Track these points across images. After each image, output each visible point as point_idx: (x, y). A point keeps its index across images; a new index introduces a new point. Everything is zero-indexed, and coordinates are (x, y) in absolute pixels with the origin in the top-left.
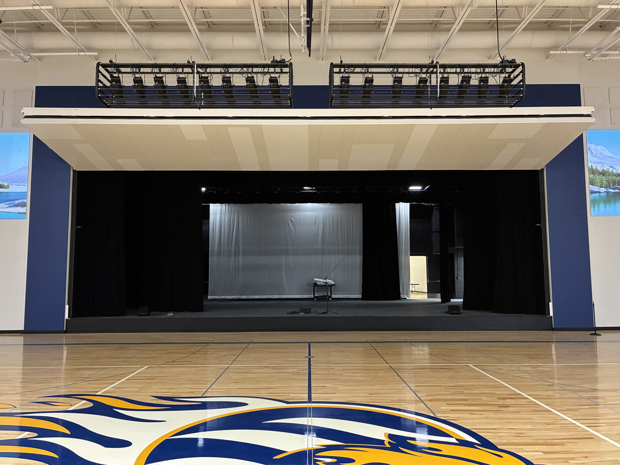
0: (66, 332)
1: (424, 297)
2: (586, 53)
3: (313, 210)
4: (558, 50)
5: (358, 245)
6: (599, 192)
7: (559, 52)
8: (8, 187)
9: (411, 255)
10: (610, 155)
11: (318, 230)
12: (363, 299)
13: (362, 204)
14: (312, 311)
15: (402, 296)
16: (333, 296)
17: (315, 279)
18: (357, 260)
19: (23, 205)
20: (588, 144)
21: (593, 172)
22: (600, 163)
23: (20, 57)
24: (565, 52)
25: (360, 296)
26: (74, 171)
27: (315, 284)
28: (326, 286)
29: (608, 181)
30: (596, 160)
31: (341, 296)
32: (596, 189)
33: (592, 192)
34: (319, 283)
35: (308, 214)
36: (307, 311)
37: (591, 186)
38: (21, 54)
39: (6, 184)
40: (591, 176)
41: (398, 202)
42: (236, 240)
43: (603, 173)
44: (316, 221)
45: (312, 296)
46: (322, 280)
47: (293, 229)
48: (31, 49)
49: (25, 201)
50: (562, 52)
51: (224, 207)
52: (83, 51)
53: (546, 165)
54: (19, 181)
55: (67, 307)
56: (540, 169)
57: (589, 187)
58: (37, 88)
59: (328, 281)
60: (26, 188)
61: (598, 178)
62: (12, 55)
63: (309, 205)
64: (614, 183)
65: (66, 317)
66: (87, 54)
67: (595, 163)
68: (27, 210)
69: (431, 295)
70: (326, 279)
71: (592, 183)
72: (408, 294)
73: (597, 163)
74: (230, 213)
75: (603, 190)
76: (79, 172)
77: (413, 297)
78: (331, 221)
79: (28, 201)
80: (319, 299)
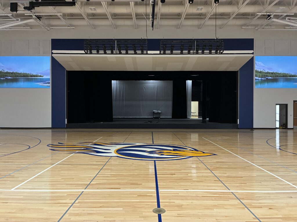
0: (66, 128)
1: (197, 118)
2: (255, 28)
3: (153, 83)
4: (245, 26)
5: (171, 97)
6: (258, 79)
7: (245, 27)
8: (43, 76)
9: (192, 101)
10: (264, 65)
11: (155, 91)
12: (172, 118)
13: (172, 81)
14: (153, 122)
15: (188, 117)
16: (161, 117)
17: (154, 111)
18: (170, 103)
19: (49, 83)
20: (256, 61)
21: (257, 72)
22: (259, 68)
23: (46, 28)
24: (248, 27)
25: (171, 117)
26: (66, 71)
27: (154, 112)
28: (158, 113)
29: (262, 75)
30: (258, 67)
31: (164, 117)
32: (257, 78)
33: (256, 79)
34: (155, 112)
35: (150, 85)
36: (151, 122)
37: (256, 77)
38: (46, 27)
39: (42, 75)
40: (256, 73)
41: (187, 80)
42: (122, 95)
43: (261, 72)
44: (154, 88)
45: (153, 117)
46: (156, 111)
47: (145, 91)
48: (50, 26)
49: (49, 81)
50: (247, 27)
51: (117, 82)
52: (69, 27)
53: (240, 69)
54: (47, 75)
55: (66, 119)
56: (237, 71)
57: (255, 78)
58: (52, 39)
59: (159, 111)
60: (49, 77)
61: (258, 74)
62: (43, 27)
63: (151, 81)
64: (264, 76)
65: (66, 123)
66: (71, 27)
67: (257, 68)
68: (50, 85)
69: (199, 117)
70: (158, 110)
71: (256, 76)
72: (190, 116)
73: (258, 68)
74: (120, 84)
75: (260, 78)
76: (68, 71)
77: (192, 118)
78: (160, 88)
79: (51, 82)
80: (155, 118)
